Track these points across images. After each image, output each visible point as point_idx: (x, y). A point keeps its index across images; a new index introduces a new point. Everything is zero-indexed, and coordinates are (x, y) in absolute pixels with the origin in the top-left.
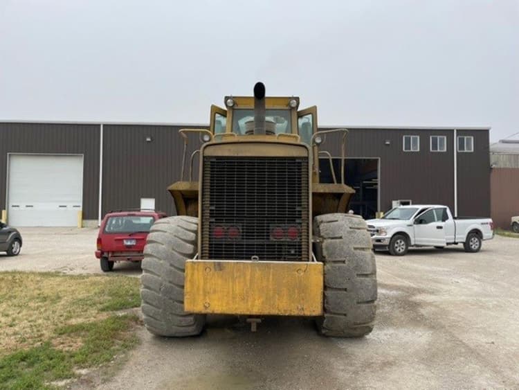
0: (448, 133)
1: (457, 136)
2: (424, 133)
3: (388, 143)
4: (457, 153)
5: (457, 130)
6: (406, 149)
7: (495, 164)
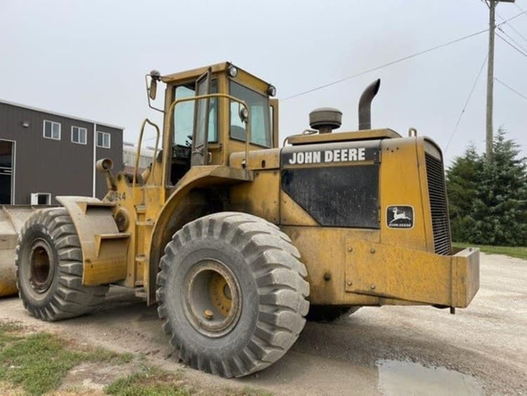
0: (89, 125)
1: (97, 130)
2: (67, 122)
3: (26, 125)
4: (97, 148)
5: (97, 125)
6: (46, 135)
7: (128, 162)
